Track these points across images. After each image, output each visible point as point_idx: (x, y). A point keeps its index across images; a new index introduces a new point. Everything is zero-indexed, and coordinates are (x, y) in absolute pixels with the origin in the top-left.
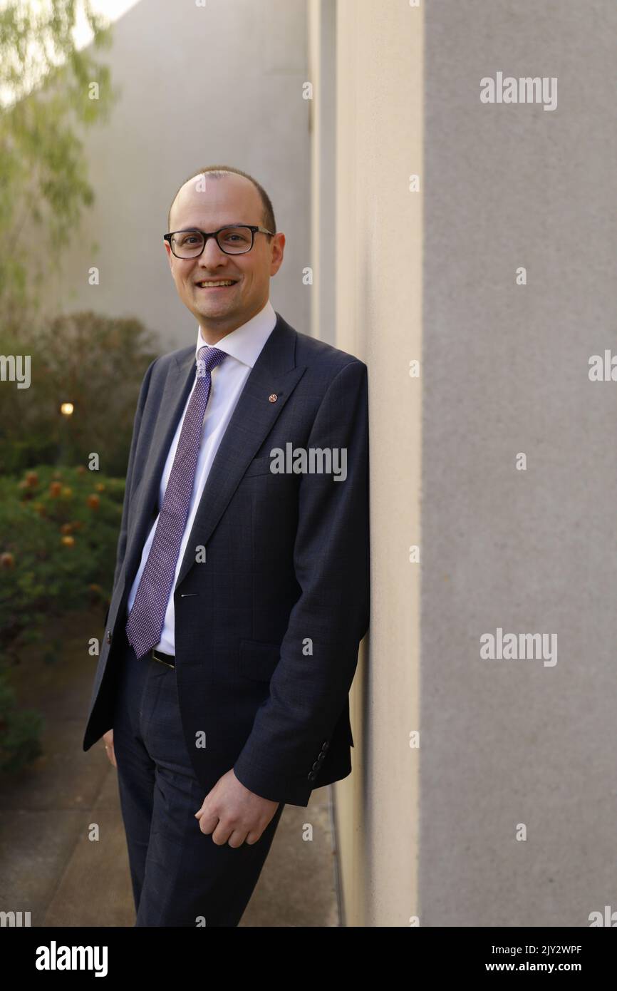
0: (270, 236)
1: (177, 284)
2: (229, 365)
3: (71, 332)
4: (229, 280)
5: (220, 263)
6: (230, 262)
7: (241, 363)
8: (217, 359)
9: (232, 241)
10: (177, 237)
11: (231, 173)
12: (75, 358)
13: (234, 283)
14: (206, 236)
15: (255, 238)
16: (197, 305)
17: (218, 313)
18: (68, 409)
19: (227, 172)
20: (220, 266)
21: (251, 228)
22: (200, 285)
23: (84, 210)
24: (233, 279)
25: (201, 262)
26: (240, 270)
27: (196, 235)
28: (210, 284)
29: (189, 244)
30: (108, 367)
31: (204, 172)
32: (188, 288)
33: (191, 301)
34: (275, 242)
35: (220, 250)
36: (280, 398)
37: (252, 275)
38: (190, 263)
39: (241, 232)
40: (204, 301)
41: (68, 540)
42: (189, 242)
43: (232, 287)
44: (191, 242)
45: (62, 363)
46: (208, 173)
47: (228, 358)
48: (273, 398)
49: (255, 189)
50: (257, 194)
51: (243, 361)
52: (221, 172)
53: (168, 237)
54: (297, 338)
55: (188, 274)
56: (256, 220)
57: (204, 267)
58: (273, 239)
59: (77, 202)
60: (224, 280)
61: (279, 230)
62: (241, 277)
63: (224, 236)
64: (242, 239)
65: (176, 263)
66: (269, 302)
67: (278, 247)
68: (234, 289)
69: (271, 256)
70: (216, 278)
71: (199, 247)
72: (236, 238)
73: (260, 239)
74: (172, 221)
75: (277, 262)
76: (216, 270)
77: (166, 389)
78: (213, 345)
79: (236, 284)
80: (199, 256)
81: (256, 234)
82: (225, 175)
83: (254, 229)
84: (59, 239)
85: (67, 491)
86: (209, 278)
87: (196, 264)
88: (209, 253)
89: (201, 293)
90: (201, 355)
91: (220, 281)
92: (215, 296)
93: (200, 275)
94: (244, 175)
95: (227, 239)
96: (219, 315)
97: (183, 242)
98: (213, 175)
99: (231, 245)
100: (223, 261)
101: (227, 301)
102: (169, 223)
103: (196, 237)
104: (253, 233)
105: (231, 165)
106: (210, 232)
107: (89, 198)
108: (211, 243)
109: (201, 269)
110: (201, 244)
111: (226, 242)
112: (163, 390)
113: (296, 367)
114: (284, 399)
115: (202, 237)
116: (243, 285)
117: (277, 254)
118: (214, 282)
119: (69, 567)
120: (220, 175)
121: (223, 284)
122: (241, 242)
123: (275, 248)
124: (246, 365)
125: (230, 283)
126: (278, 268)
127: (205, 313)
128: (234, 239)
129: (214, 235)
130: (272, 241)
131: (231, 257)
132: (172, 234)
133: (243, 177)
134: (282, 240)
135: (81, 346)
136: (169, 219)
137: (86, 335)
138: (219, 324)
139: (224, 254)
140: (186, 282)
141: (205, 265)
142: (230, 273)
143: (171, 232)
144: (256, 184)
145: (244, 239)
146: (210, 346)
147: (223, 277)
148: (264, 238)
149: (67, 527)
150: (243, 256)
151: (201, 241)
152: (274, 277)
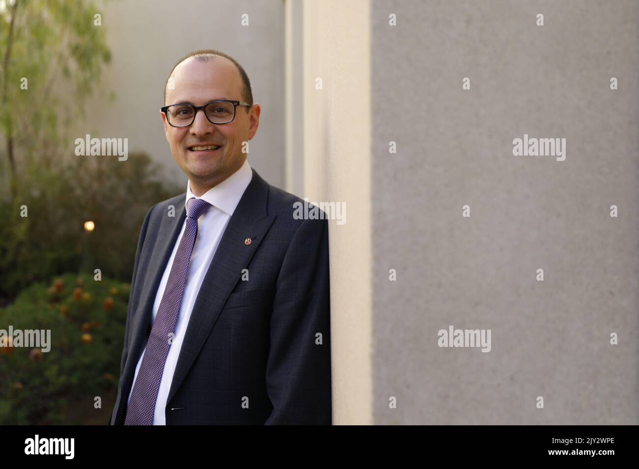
0: (248, 108)
1: (171, 149)
2: (212, 214)
3: (93, 165)
4: (214, 145)
5: (207, 132)
6: (216, 130)
7: (223, 212)
8: (203, 208)
9: (217, 113)
10: (172, 109)
11: (216, 56)
12: (95, 186)
13: (218, 147)
14: (196, 109)
15: (236, 110)
16: (188, 166)
17: (205, 172)
18: (90, 226)
19: (213, 55)
20: (208, 133)
21: (233, 102)
22: (191, 149)
23: (103, 67)
24: (218, 144)
25: (192, 130)
26: (223, 136)
27: (189, 108)
28: (199, 148)
29: (182, 115)
30: (122, 192)
31: (194, 55)
32: (181, 152)
33: (183, 162)
34: (252, 112)
35: (207, 120)
36: (253, 241)
37: (234, 141)
38: (183, 131)
39: (224, 105)
40: (193, 162)
41: (87, 337)
42: (181, 113)
43: (217, 151)
44: (183, 113)
45: (85, 190)
46: (197, 56)
47: (212, 208)
48: (248, 241)
49: (236, 69)
50: (238, 73)
51: (224, 210)
52: (208, 55)
53: (165, 110)
54: (269, 190)
55: (182, 139)
56: (237, 96)
57: (194, 134)
58: (251, 110)
59: (98, 60)
60: (211, 145)
61: (255, 103)
62: (224, 142)
63: (211, 108)
64: (226, 111)
65: (171, 130)
66: (246, 161)
67: (255, 116)
68: (218, 152)
69: (249, 124)
70: (204, 143)
71: (190, 117)
72: (221, 110)
73: (241, 111)
74: (168, 95)
75: (254, 128)
76: (204, 137)
77: (160, 230)
78: (200, 196)
79: (220, 149)
80: (190, 125)
81: (237, 107)
82: (212, 58)
83: (236, 104)
84: (84, 90)
85: (87, 296)
86: (198, 143)
87: (187, 132)
88: (199, 123)
89: (192, 155)
90: (189, 205)
91: (207, 145)
92: (202, 159)
93: (191, 141)
94: (226, 56)
95: (213, 112)
96: (207, 174)
97: (176, 113)
98: (201, 57)
99: (216, 116)
100: (210, 129)
101: (213, 164)
102: (165, 97)
103: (187, 110)
104: (235, 106)
105: (216, 50)
106: (199, 106)
107: (107, 57)
108: (200, 115)
109: (192, 136)
110: (191, 115)
111: (212, 113)
112: (158, 231)
113: (267, 215)
114: (257, 242)
115: (193, 110)
116: (226, 150)
117: (254, 122)
118: (202, 146)
119: (87, 360)
120: (207, 58)
121: (209, 148)
122: (225, 114)
123: (252, 116)
124: (226, 214)
125: (215, 148)
126: (254, 133)
127: (195, 173)
128: (220, 111)
129: (203, 108)
130: (250, 112)
131: (216, 126)
132: (168, 107)
133: (226, 59)
134: (258, 110)
135: (100, 176)
136: (165, 94)
137: (104, 167)
138: (206, 181)
139: (210, 123)
140: (180, 147)
141: (196, 133)
142: (216, 140)
143: (167, 105)
144: (237, 65)
145: (227, 111)
146: (198, 198)
147: (210, 143)
148: (244, 109)
149: (86, 326)
150: (226, 125)
151: (192, 113)
152: (251, 141)
